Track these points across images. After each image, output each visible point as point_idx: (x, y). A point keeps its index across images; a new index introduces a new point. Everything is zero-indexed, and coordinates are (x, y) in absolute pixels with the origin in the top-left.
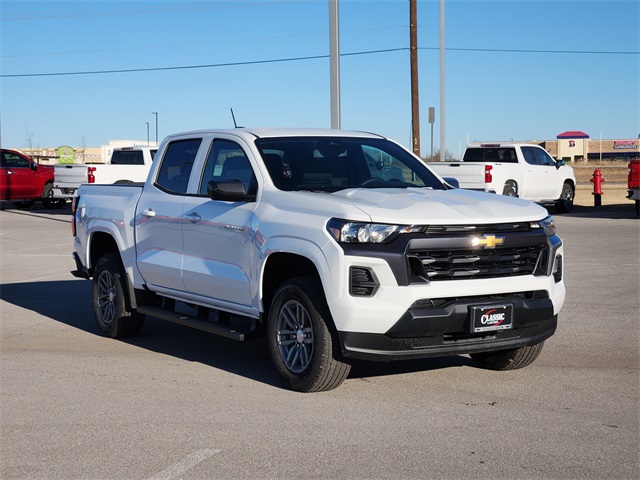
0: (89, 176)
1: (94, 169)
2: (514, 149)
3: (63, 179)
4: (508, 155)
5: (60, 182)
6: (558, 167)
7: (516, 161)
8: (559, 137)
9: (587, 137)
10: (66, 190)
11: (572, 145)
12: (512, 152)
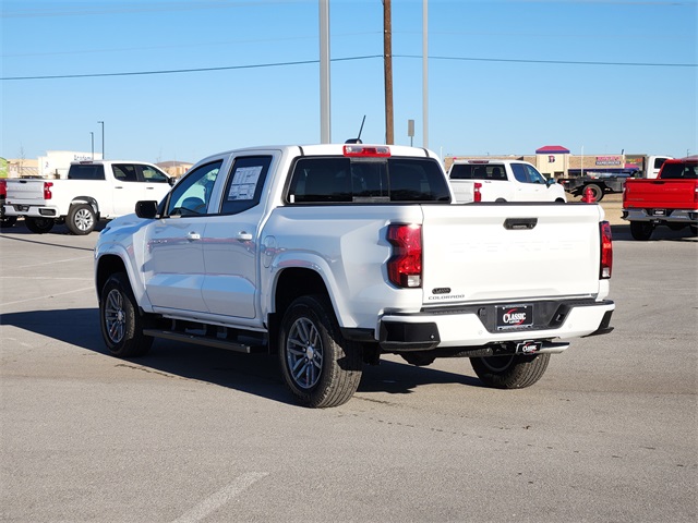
0: (46, 192)
1: (51, 184)
2: (503, 166)
3: (17, 195)
4: (497, 173)
5: (13, 198)
6: (548, 186)
7: (506, 178)
8: (538, 152)
9: (568, 152)
10: (19, 207)
11: (552, 160)
12: (501, 169)
